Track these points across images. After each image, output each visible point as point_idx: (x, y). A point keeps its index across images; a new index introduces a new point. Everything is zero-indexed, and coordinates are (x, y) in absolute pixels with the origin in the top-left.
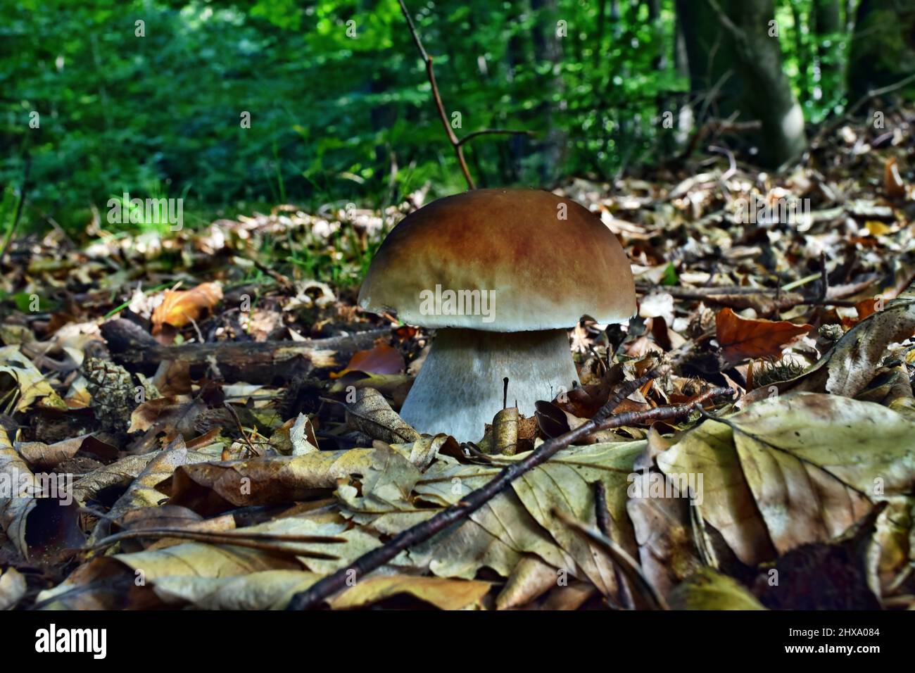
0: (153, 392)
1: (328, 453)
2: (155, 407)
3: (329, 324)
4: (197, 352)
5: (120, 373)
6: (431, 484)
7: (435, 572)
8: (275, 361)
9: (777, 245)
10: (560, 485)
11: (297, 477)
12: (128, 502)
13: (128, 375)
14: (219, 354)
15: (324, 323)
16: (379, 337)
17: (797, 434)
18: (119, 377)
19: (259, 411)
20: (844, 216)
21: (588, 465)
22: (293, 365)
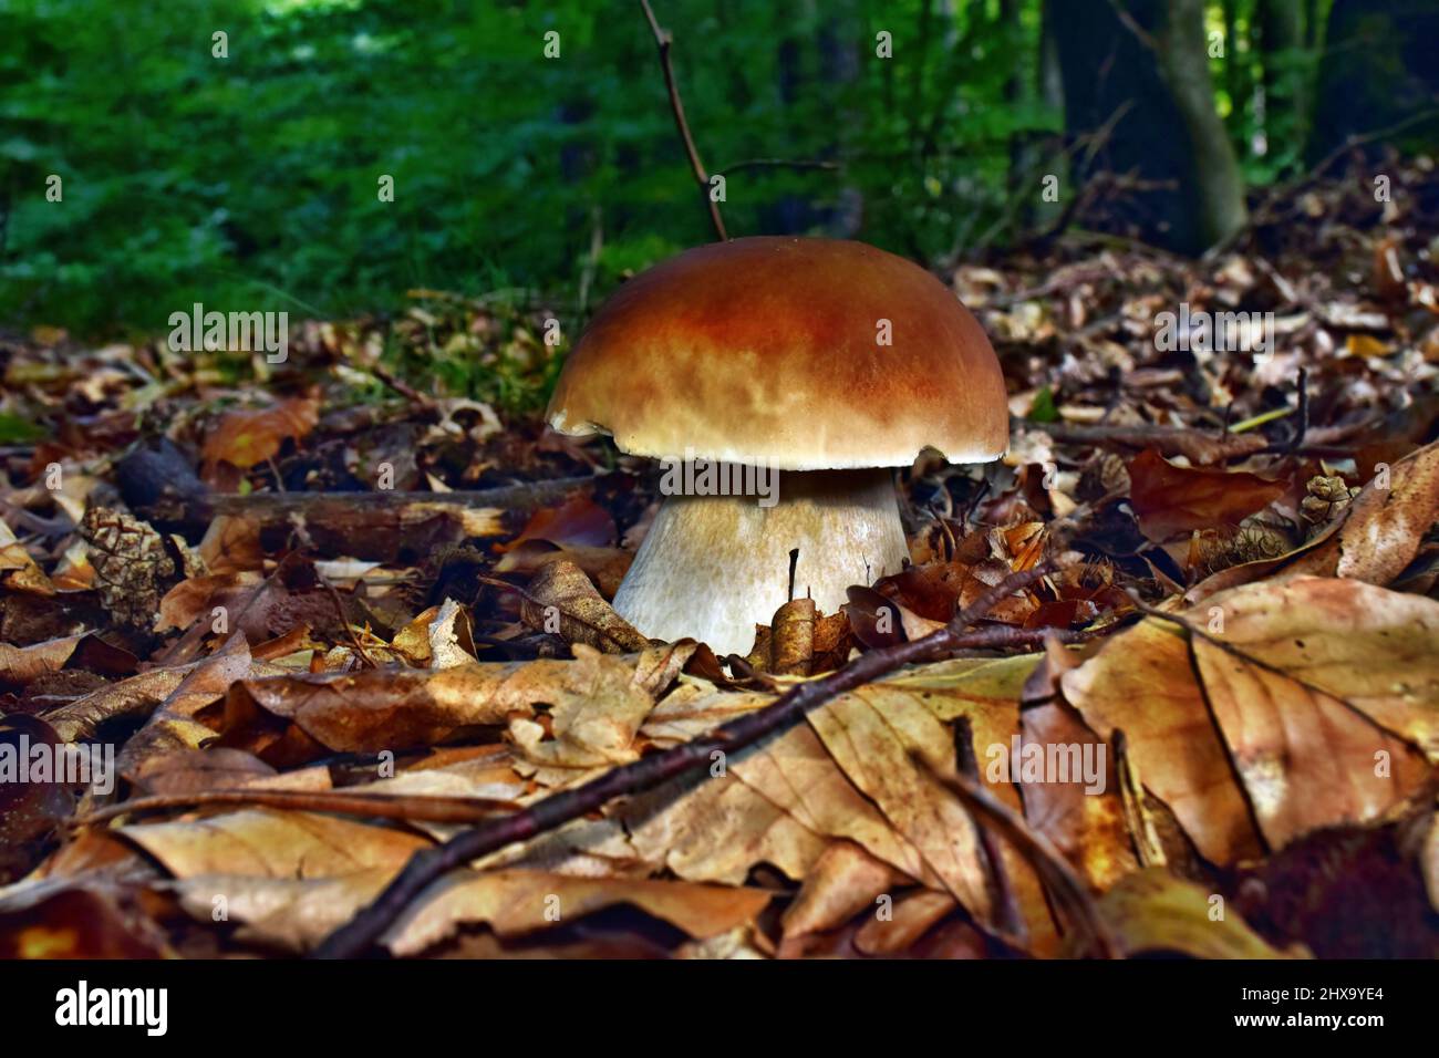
0: (199, 566)
1: (493, 666)
2: (200, 589)
3: (491, 469)
4: (273, 506)
5: (145, 533)
6: (670, 723)
7: (678, 871)
8: (402, 523)
9: (1209, 366)
10: (895, 724)
11: (440, 705)
12: (148, 742)
13: (157, 536)
14: (311, 510)
15: (483, 467)
16: (575, 489)
17: (1300, 644)
18: (142, 539)
19: (374, 602)
20: (1312, 326)
21: (942, 692)
22: (433, 531)
